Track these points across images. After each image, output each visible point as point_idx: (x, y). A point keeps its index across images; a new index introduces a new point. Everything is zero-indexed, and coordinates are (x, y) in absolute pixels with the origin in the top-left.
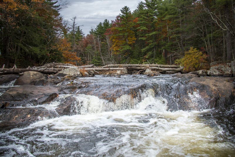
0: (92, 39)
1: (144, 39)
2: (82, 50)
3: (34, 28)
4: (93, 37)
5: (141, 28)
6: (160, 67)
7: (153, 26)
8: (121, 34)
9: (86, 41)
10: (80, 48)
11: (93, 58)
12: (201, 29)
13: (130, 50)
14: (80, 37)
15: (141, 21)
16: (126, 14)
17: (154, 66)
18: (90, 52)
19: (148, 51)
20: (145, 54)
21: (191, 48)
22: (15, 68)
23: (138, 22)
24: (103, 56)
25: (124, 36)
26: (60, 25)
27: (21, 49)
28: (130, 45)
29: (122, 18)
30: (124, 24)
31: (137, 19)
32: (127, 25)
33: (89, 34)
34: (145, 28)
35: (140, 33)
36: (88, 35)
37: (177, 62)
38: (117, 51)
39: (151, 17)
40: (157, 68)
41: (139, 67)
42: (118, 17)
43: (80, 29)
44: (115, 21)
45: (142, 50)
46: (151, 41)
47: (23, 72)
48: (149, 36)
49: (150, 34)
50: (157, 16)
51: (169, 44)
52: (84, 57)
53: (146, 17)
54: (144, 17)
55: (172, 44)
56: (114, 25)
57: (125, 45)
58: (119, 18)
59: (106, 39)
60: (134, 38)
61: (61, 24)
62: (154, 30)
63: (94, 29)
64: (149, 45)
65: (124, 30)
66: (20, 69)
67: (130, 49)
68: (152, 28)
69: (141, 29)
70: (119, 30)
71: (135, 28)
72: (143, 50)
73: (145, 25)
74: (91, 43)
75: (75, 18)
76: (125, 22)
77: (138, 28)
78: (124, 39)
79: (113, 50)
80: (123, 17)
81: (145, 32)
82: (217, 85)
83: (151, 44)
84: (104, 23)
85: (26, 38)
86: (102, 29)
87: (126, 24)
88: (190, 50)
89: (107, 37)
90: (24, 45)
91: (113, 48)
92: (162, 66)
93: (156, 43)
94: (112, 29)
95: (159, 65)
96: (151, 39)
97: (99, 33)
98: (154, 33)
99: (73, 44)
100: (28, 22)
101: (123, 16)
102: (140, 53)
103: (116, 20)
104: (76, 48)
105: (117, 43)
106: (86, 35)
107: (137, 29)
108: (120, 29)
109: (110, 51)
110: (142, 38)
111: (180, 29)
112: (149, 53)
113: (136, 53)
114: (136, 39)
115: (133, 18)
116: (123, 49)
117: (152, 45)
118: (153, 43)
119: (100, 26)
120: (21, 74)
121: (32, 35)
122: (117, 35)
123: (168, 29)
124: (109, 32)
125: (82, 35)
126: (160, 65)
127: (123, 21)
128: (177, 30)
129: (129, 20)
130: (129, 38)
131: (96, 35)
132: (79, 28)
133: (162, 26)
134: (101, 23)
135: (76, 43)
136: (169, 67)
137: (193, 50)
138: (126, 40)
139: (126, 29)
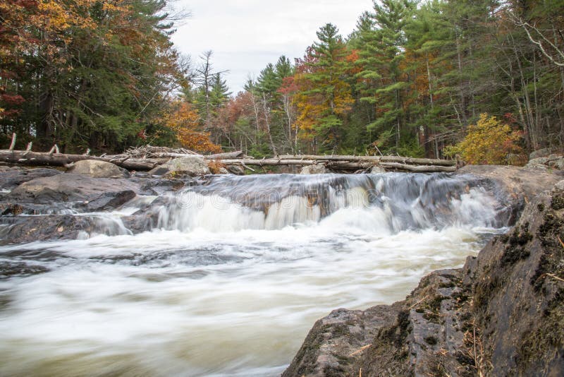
0: (250, 102)
1: (372, 100)
2: (225, 130)
3: (111, 73)
4: (253, 99)
5: (364, 74)
6: (408, 163)
7: (393, 68)
8: (317, 90)
9: (235, 108)
10: (222, 124)
11: (251, 148)
12: (508, 69)
13: (340, 128)
14: (220, 98)
15: (365, 56)
16: (329, 42)
17: (392, 161)
18: (244, 133)
19: (382, 128)
20: (375, 136)
21: (483, 116)
22: (55, 152)
23: (358, 61)
24: (274, 142)
25: (324, 94)
26: (172, 69)
27: (80, 122)
28: (339, 116)
29: (321, 50)
30: (325, 65)
31: (357, 52)
32: (333, 67)
33: (244, 91)
34: (374, 74)
35: (362, 87)
36: (240, 94)
37: (448, 153)
38: (308, 131)
39: (389, 48)
40: (400, 165)
41: (356, 161)
42: (311, 50)
43: (222, 80)
44: (303, 59)
45: (368, 127)
46: (389, 105)
47: (75, 162)
48: (383, 92)
49: (388, 89)
50: (403, 44)
51: (432, 111)
52: (231, 145)
53: (376, 49)
54: (372, 47)
55: (440, 112)
56: (300, 69)
57: (326, 116)
58: (313, 53)
59: (282, 104)
60: (348, 98)
61: (175, 65)
62: (397, 79)
63: (255, 81)
64: (385, 116)
65: (324, 81)
66: (67, 156)
67: (339, 126)
68: (393, 74)
69: (365, 76)
70: (313, 79)
71: (352, 76)
72: (371, 126)
73: (374, 66)
74: (247, 112)
75: (209, 54)
76: (327, 62)
77: (357, 75)
78: (324, 102)
79: (299, 129)
80: (323, 49)
81: (375, 83)
82: (521, 178)
83: (390, 112)
84: (278, 66)
85: (90, 96)
86: (273, 78)
87: (329, 64)
88: (480, 121)
89: (285, 97)
90: (86, 112)
91: (299, 125)
92: (412, 159)
93: (401, 109)
94: (296, 78)
95: (404, 159)
96: (390, 101)
97: (267, 89)
98: (397, 85)
99: (205, 116)
100: (97, 58)
101: (323, 46)
102: (363, 134)
103: (305, 57)
104: (211, 125)
105: (309, 111)
106: (235, 95)
107: (357, 78)
108: (315, 78)
109: (293, 132)
110: (366, 98)
111: (458, 74)
112: (385, 133)
113: (353, 135)
114: (353, 101)
115: (346, 52)
116: (323, 125)
117: (392, 115)
118: (393, 109)
119: (268, 72)
120: (68, 165)
121: (104, 89)
122: (309, 92)
123: (431, 76)
124: (288, 86)
125: (226, 93)
126: (407, 158)
127: (323, 58)
128: (450, 77)
129: (338, 55)
130: (337, 99)
131: (258, 93)
132: (218, 79)
133: (415, 68)
134: (271, 65)
135: (213, 112)
136: (429, 164)
137: (486, 121)
138: (329, 104)
139: (330, 77)
